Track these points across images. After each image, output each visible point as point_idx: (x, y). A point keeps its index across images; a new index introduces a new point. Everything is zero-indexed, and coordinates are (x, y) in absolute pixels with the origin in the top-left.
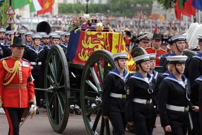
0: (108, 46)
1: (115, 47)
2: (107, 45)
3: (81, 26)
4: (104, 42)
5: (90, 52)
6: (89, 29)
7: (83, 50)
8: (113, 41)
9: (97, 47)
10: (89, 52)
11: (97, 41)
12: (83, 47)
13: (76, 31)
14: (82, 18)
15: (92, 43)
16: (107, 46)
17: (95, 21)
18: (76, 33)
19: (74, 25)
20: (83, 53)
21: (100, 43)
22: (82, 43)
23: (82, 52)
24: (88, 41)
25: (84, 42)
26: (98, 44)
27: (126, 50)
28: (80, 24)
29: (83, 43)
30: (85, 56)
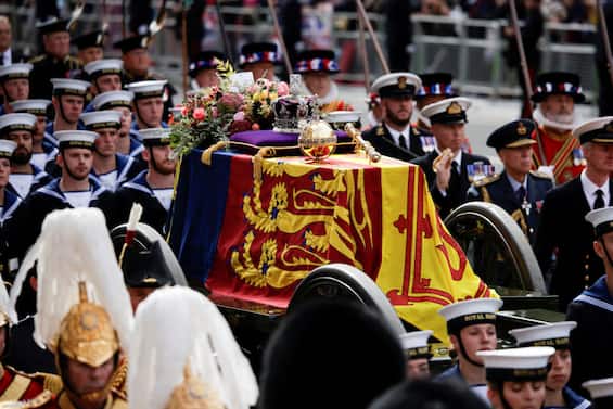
0: (367, 226)
1: (396, 224)
2: (360, 222)
3: (225, 128)
4: (349, 209)
5: (285, 251)
6: (268, 148)
7: (250, 237)
8: (384, 202)
9: (319, 229)
10: (280, 249)
11: (318, 206)
12: (251, 227)
13: (207, 153)
14: (225, 94)
15: (290, 209)
16: (364, 225)
17: (288, 108)
18: (209, 163)
19: (194, 125)
20: (250, 251)
21: (330, 212)
22: (245, 209)
23: (247, 247)
24: (273, 203)
25: (252, 204)
26: (321, 218)
27: (442, 233)
28: (218, 121)
29: (247, 210)
30: (266, 267)
